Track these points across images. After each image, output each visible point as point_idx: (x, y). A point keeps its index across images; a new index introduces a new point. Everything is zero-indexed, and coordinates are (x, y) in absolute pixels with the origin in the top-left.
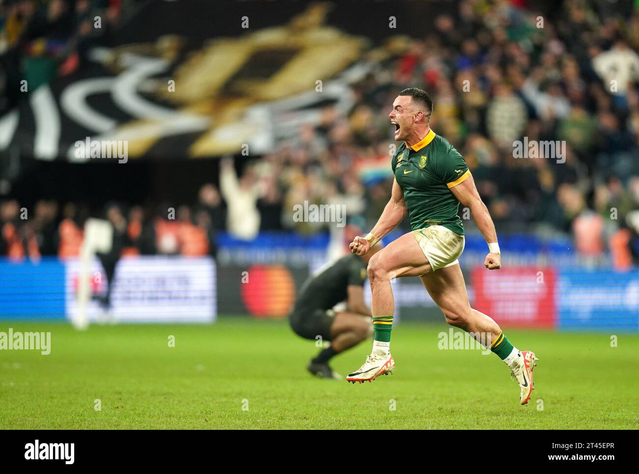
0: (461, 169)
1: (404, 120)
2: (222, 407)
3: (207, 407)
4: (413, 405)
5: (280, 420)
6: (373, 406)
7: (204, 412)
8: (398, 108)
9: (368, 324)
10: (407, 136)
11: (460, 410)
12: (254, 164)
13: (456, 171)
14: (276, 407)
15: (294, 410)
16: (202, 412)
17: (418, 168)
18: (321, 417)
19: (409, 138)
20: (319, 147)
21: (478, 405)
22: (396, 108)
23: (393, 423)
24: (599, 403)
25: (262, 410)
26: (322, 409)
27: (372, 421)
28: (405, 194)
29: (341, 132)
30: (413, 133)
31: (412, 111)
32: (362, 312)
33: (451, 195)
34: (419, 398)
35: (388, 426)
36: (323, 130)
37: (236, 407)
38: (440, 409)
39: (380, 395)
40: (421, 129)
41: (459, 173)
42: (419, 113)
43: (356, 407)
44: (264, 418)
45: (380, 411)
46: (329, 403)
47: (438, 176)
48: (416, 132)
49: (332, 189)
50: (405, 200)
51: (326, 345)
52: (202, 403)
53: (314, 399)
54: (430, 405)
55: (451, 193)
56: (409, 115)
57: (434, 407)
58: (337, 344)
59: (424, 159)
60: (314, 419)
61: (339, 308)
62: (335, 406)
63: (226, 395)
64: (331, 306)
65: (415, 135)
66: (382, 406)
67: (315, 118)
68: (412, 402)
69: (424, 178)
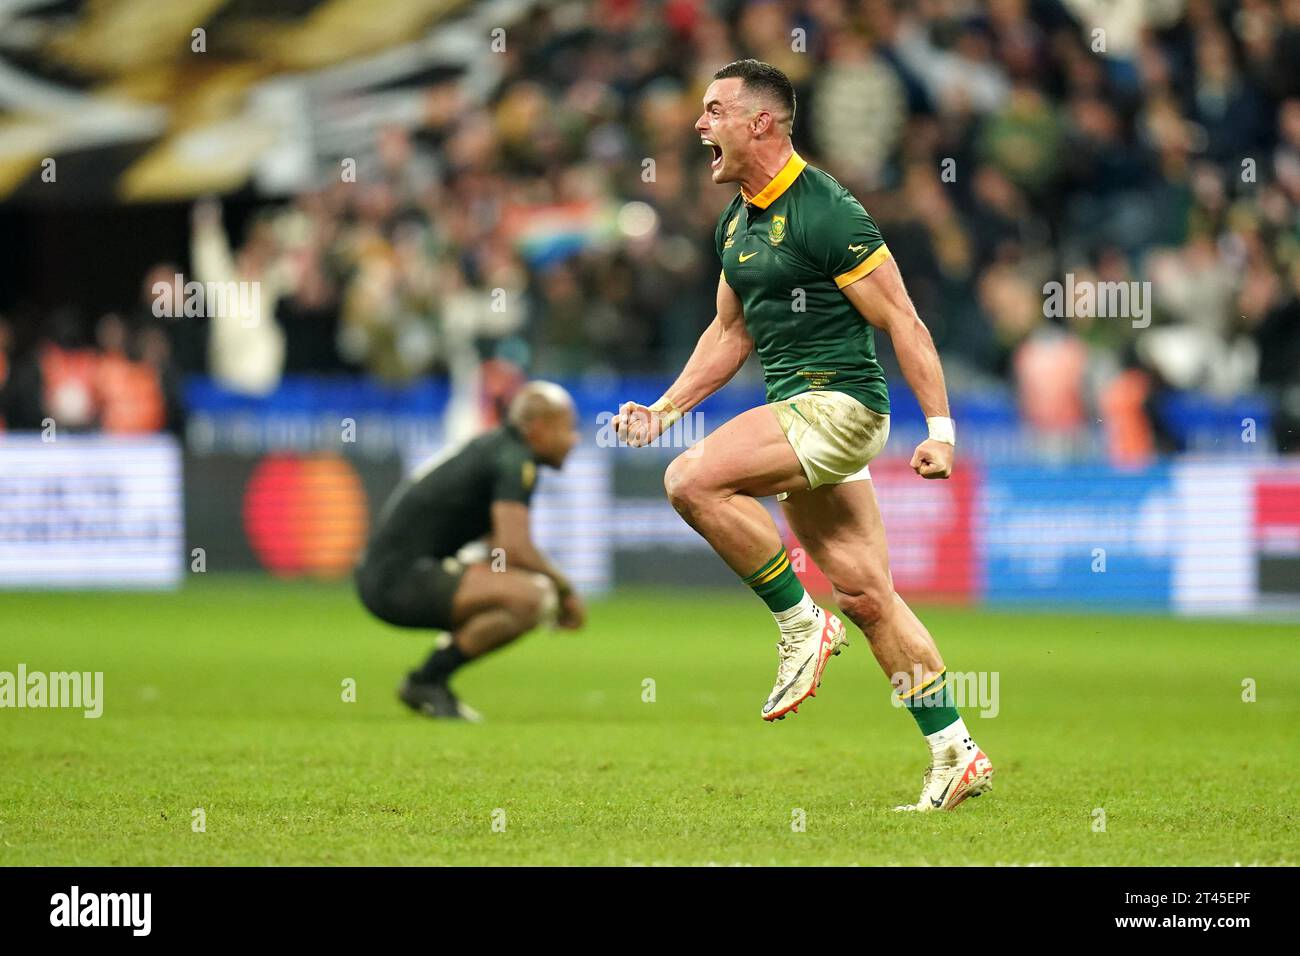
0: (864, 243)
1: (729, 133)
2: (201, 786)
3: (166, 786)
4: (646, 780)
5: (337, 817)
6: (553, 784)
7: (159, 797)
8: (714, 106)
9: (539, 592)
10: (741, 170)
11: (757, 792)
12: (271, 218)
13: (850, 247)
14: (327, 786)
15: (369, 793)
16: (154, 797)
17: (768, 243)
18: (431, 809)
19: (744, 176)
20: (421, 177)
21: (798, 780)
22: (710, 106)
23: (600, 824)
24: (1079, 777)
25: (294, 793)
26: (434, 791)
27: (550, 818)
28: (746, 307)
29: (474, 142)
30: (751, 162)
31: (747, 112)
32: (524, 562)
33: (846, 308)
34: (661, 763)
35: (589, 829)
36: (431, 138)
37: (232, 784)
38: (709, 790)
39: (568, 759)
40: (770, 153)
41: (859, 252)
42: (762, 115)
43: (514, 786)
44: (298, 809)
45: (569, 793)
46: (451, 775)
47: (814, 260)
48: (760, 161)
49: (452, 276)
50: (747, 322)
51: (442, 640)
52: (154, 777)
53: (415, 767)
54: (687, 781)
55: (846, 301)
56: (741, 121)
57: (696, 786)
58: (467, 638)
59: (779, 221)
60: (416, 813)
61: (471, 553)
62: (466, 782)
63: (209, 758)
64: (452, 551)
65: (757, 166)
66: (573, 782)
67: (411, 109)
68: (645, 773)
69: (781, 267)
